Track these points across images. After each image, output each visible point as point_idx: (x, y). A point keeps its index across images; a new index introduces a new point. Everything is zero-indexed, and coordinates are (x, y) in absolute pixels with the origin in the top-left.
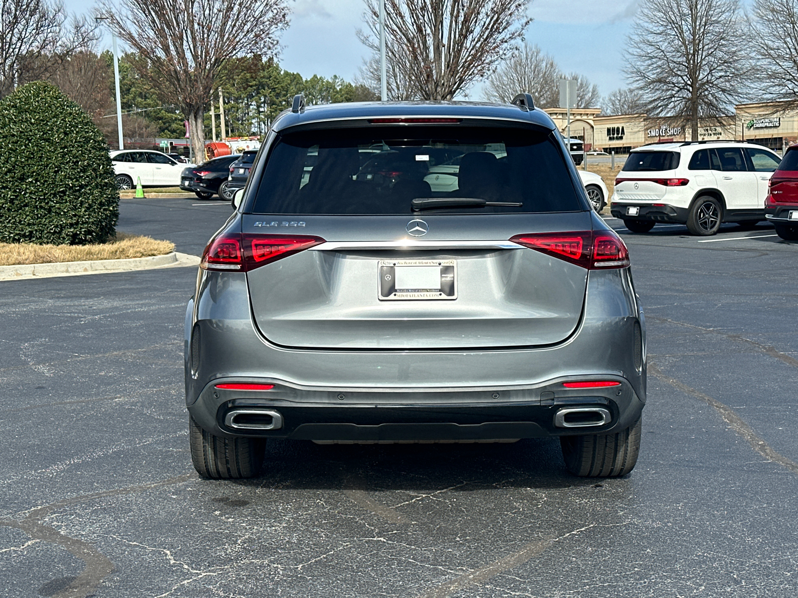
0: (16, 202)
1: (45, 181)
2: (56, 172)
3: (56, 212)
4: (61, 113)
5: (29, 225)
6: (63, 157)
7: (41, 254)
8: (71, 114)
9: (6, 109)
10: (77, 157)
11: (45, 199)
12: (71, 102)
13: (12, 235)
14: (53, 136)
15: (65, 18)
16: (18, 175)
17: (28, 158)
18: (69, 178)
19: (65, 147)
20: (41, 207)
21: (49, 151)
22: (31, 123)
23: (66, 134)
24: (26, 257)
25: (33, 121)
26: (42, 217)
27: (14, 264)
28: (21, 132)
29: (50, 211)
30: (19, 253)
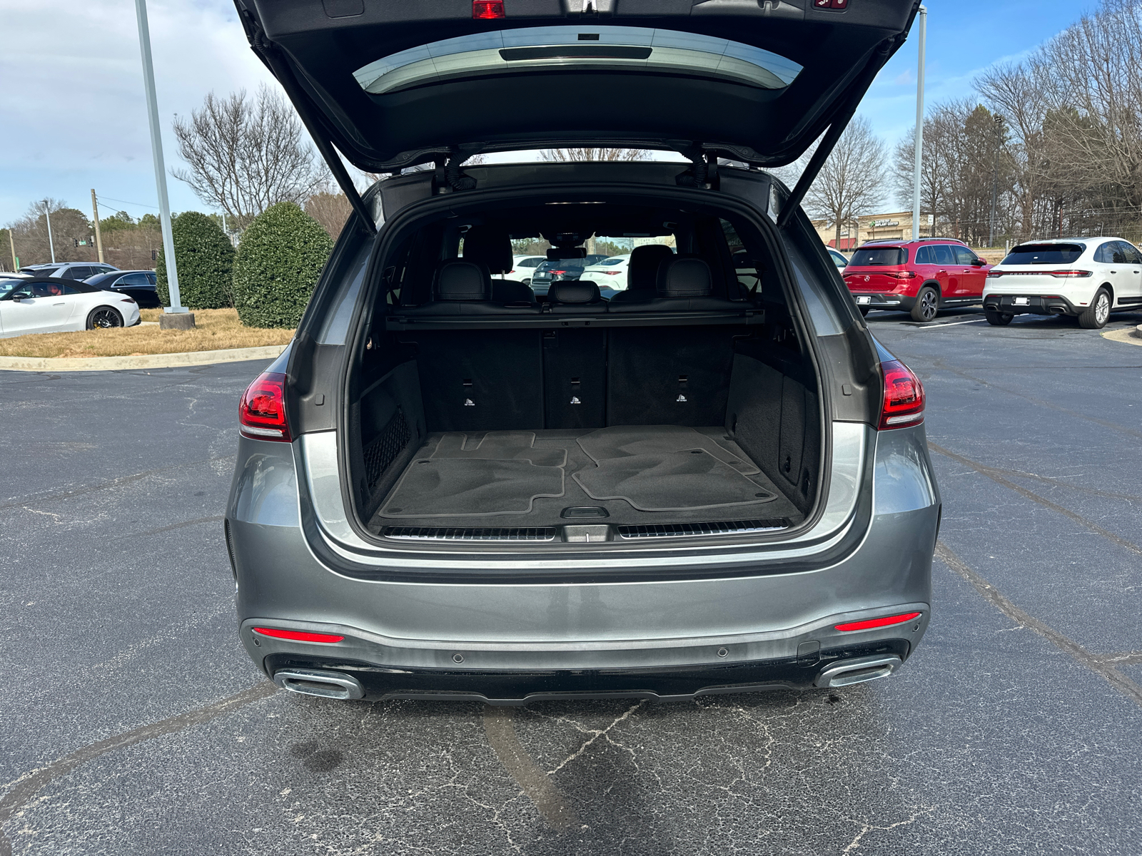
0: (269, 296)
1: (291, 280)
2: (298, 273)
3: (299, 304)
4: (302, 226)
5: (279, 314)
6: (303, 261)
7: (287, 337)
8: (309, 227)
9: (259, 224)
10: (315, 261)
11: (290, 294)
12: (310, 218)
13: (267, 322)
14: (295, 245)
15: (314, 157)
16: (269, 275)
17: (276, 262)
18: (309, 277)
19: (305, 253)
20: (288, 300)
21: (292, 256)
22: (278, 235)
23: (305, 243)
24: (274, 339)
25: (279, 233)
26: (289, 308)
27: (264, 346)
28: (271, 242)
29: (295, 303)
30: (269, 337)
